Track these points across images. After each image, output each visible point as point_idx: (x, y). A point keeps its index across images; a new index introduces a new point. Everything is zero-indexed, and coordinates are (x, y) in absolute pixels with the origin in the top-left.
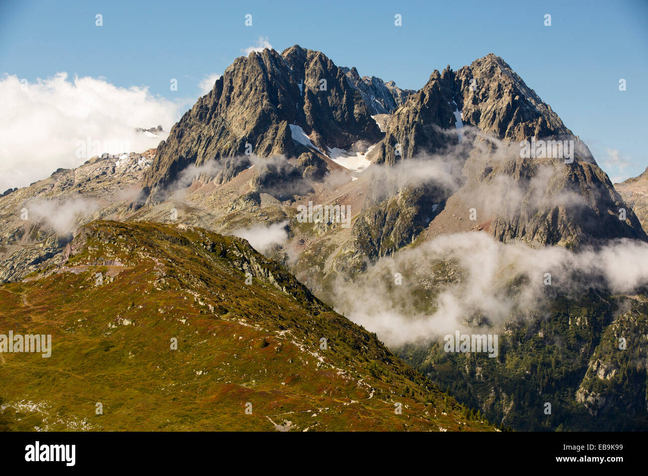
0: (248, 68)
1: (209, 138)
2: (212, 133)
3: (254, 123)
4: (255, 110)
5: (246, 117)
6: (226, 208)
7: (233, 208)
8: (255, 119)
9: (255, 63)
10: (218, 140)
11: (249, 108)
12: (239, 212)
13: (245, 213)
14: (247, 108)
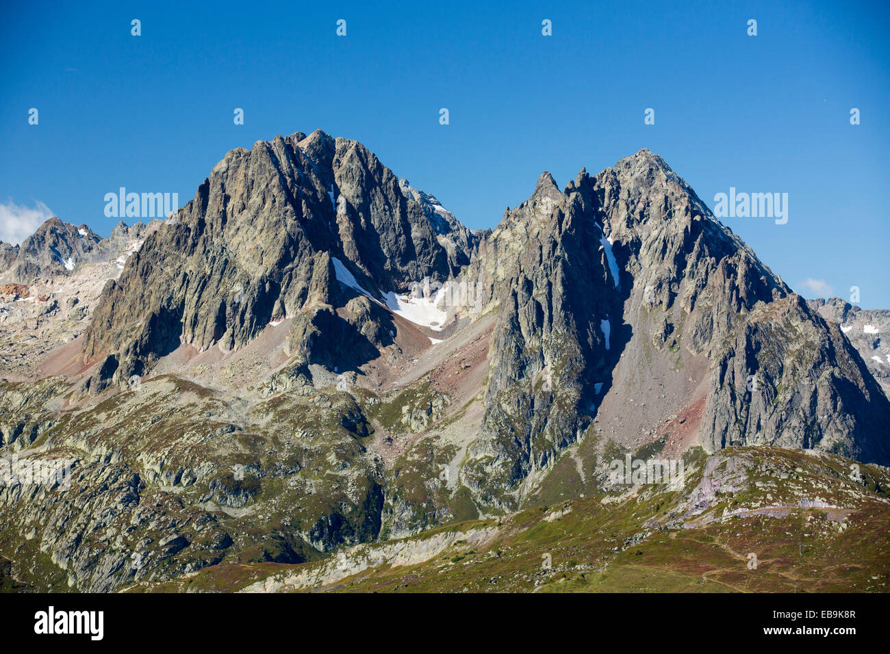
0: (253, 167)
1: (203, 277)
2: (206, 269)
3: (277, 254)
4: (276, 234)
5: (262, 245)
6: (261, 389)
7: (272, 389)
8: (278, 248)
9: (265, 160)
10: (220, 281)
11: (265, 231)
12: (284, 395)
13: (294, 396)
14: (262, 230)
